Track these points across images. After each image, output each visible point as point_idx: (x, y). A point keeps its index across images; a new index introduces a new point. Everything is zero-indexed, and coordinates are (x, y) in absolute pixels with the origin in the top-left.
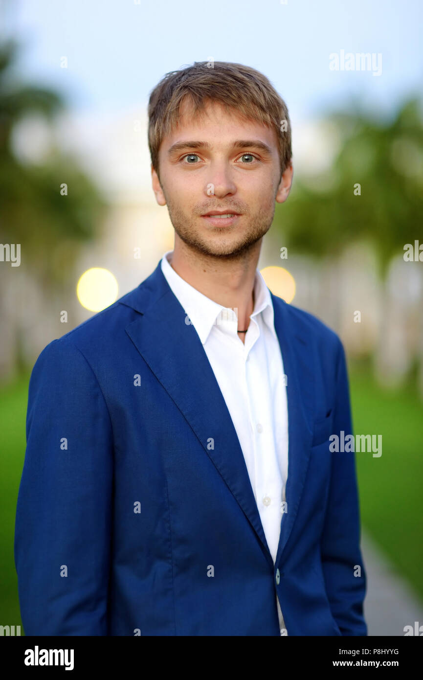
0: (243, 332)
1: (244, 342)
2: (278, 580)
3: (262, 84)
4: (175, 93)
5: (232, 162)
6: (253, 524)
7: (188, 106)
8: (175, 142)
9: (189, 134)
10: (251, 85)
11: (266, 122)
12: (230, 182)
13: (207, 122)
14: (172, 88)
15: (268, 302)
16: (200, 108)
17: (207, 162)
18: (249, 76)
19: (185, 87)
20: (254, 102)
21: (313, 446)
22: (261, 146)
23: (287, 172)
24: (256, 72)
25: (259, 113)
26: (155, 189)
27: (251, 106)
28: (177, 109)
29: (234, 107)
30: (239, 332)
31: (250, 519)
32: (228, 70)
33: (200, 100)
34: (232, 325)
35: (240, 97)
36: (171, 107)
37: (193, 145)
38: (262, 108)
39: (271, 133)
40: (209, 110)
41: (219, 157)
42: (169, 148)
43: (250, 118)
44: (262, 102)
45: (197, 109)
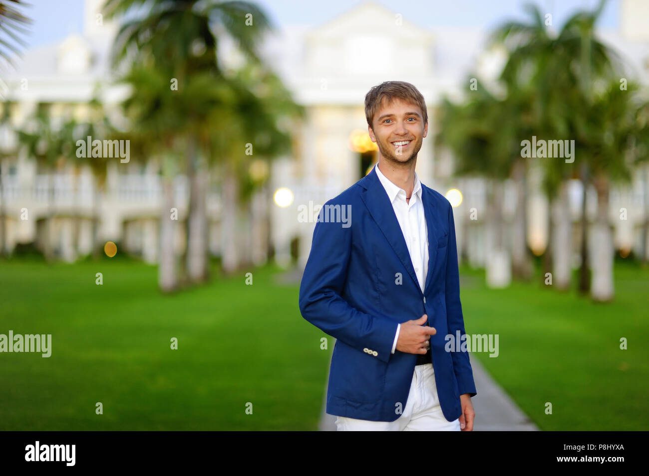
0: (409, 199)
1: (408, 204)
2: (425, 302)
3: (414, 89)
4: (378, 96)
5: (405, 122)
6: (413, 278)
7: (385, 100)
8: (381, 116)
9: (386, 111)
10: (410, 90)
11: (417, 105)
12: (405, 129)
13: (394, 106)
14: (377, 94)
15: (420, 187)
16: (390, 100)
17: (395, 122)
18: (408, 86)
19: (383, 93)
20: (412, 97)
21: (439, 248)
22: (416, 114)
23: (426, 124)
24: (410, 84)
25: (414, 101)
26: (371, 136)
27: (411, 98)
28: (381, 102)
29: (404, 99)
30: (407, 199)
31: (412, 276)
32: (400, 84)
33: (390, 97)
34: (404, 197)
35: (406, 95)
36: (378, 101)
37: (388, 116)
38: (415, 98)
39: (419, 109)
40: (394, 101)
41: (400, 120)
42: (378, 119)
43: (411, 103)
44: (415, 96)
45: (389, 101)
